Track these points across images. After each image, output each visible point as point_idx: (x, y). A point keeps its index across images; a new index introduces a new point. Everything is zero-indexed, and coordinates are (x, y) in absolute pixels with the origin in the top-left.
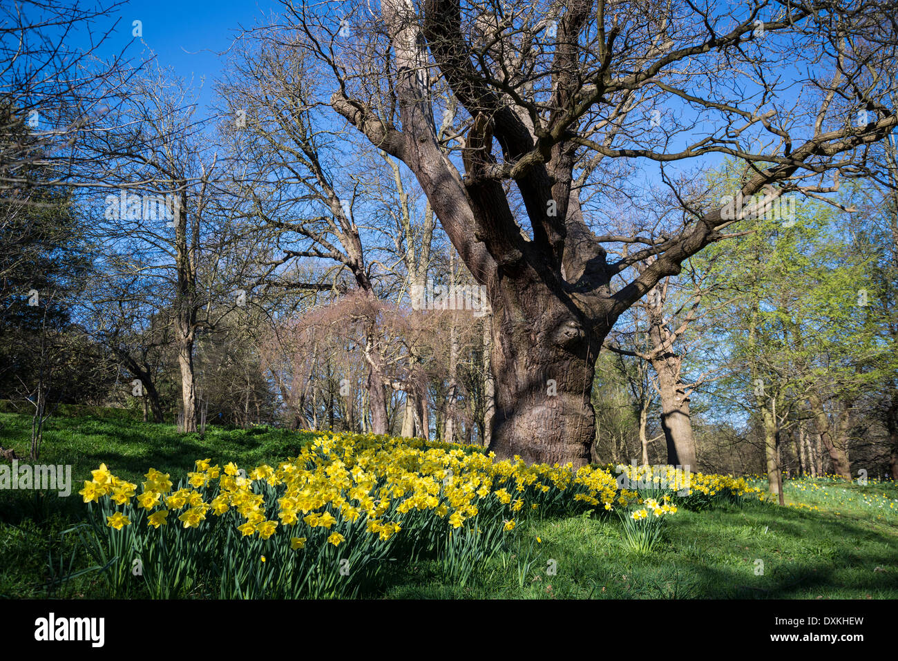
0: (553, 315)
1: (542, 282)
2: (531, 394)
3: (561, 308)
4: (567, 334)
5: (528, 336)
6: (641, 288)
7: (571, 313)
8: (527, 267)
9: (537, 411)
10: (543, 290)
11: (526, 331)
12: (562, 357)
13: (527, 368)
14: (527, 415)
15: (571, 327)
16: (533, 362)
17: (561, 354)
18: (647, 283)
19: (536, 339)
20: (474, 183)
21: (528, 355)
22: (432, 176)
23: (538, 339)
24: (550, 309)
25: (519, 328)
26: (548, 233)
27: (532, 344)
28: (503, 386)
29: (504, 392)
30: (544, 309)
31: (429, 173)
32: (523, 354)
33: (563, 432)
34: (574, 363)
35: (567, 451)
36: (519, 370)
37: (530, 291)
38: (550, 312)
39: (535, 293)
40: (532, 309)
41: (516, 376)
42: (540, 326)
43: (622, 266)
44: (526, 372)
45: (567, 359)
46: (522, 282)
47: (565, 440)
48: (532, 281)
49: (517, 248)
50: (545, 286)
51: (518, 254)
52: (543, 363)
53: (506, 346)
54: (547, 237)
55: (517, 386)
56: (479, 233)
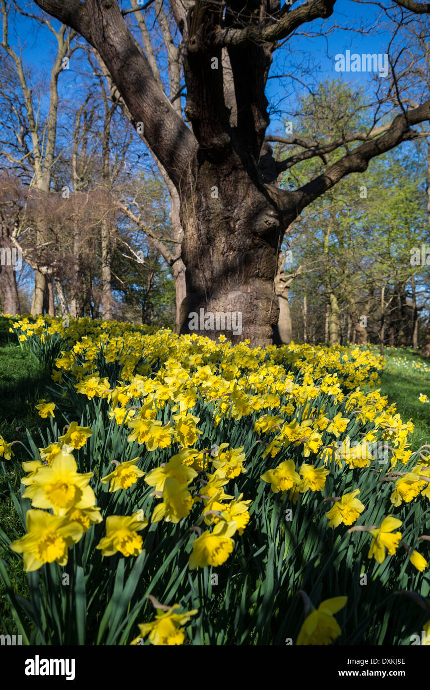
0: (252, 204)
1: (244, 169)
2: (227, 279)
3: (259, 196)
4: (266, 222)
5: (228, 223)
6: (328, 182)
7: (268, 203)
8: (232, 153)
9: (232, 296)
10: (244, 177)
11: (226, 218)
12: (256, 245)
13: (223, 254)
14: (223, 298)
15: (271, 216)
16: (231, 248)
17: (257, 242)
18: (333, 178)
19: (235, 226)
20: (200, 49)
21: (226, 242)
22: (119, 48)
23: (237, 227)
24: (249, 198)
25: (218, 215)
26: (256, 119)
27: (231, 231)
28: (197, 271)
29: (198, 277)
30: (244, 198)
31: (116, 45)
32: (220, 240)
33: (256, 316)
34: (267, 251)
35: (259, 332)
36: (215, 256)
37: (232, 178)
38: (249, 201)
39: (237, 181)
40: (231, 196)
41: (211, 262)
42: (240, 213)
43: (290, 164)
44: (221, 258)
45: (261, 247)
46: (225, 168)
47: (258, 323)
48: (235, 168)
49: (227, 132)
50: (247, 174)
51: (227, 137)
52: (240, 250)
53: (202, 232)
54: (253, 123)
55: (212, 272)
56: (191, 111)
